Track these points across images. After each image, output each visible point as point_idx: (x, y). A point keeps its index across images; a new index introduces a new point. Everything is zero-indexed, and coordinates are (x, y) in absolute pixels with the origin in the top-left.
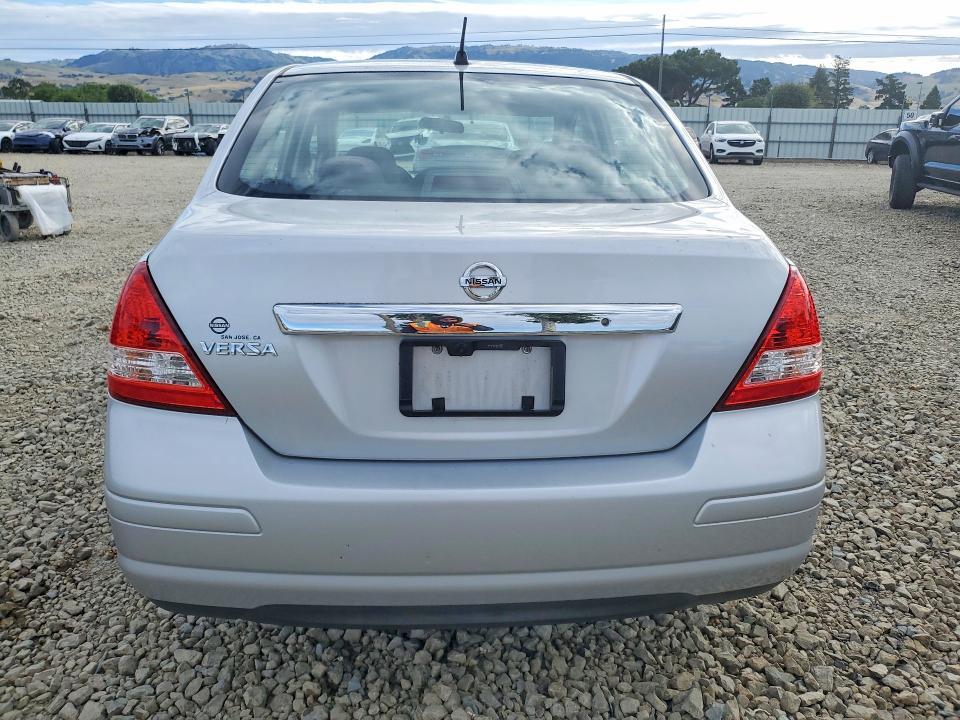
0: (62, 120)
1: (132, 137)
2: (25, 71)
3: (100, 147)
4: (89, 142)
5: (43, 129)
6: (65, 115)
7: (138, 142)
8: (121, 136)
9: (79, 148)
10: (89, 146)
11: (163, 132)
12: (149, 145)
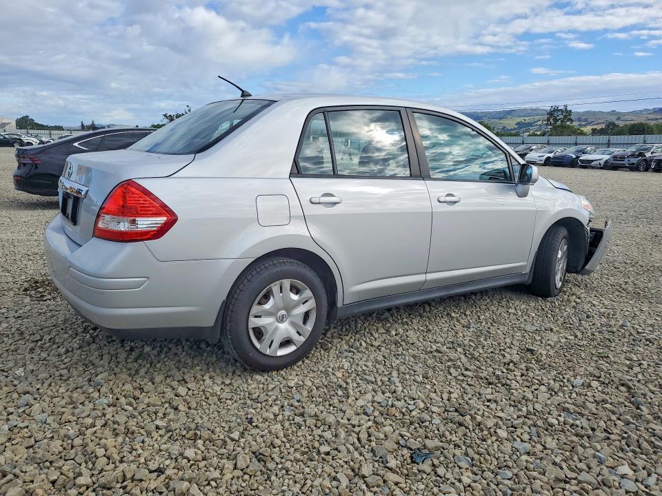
0: (584, 147)
1: (622, 158)
2: (623, 118)
3: (600, 164)
4: (593, 161)
5: (571, 152)
6: (586, 144)
7: (626, 162)
8: (615, 158)
9: (587, 165)
10: (593, 164)
11: (648, 155)
12: (633, 164)
